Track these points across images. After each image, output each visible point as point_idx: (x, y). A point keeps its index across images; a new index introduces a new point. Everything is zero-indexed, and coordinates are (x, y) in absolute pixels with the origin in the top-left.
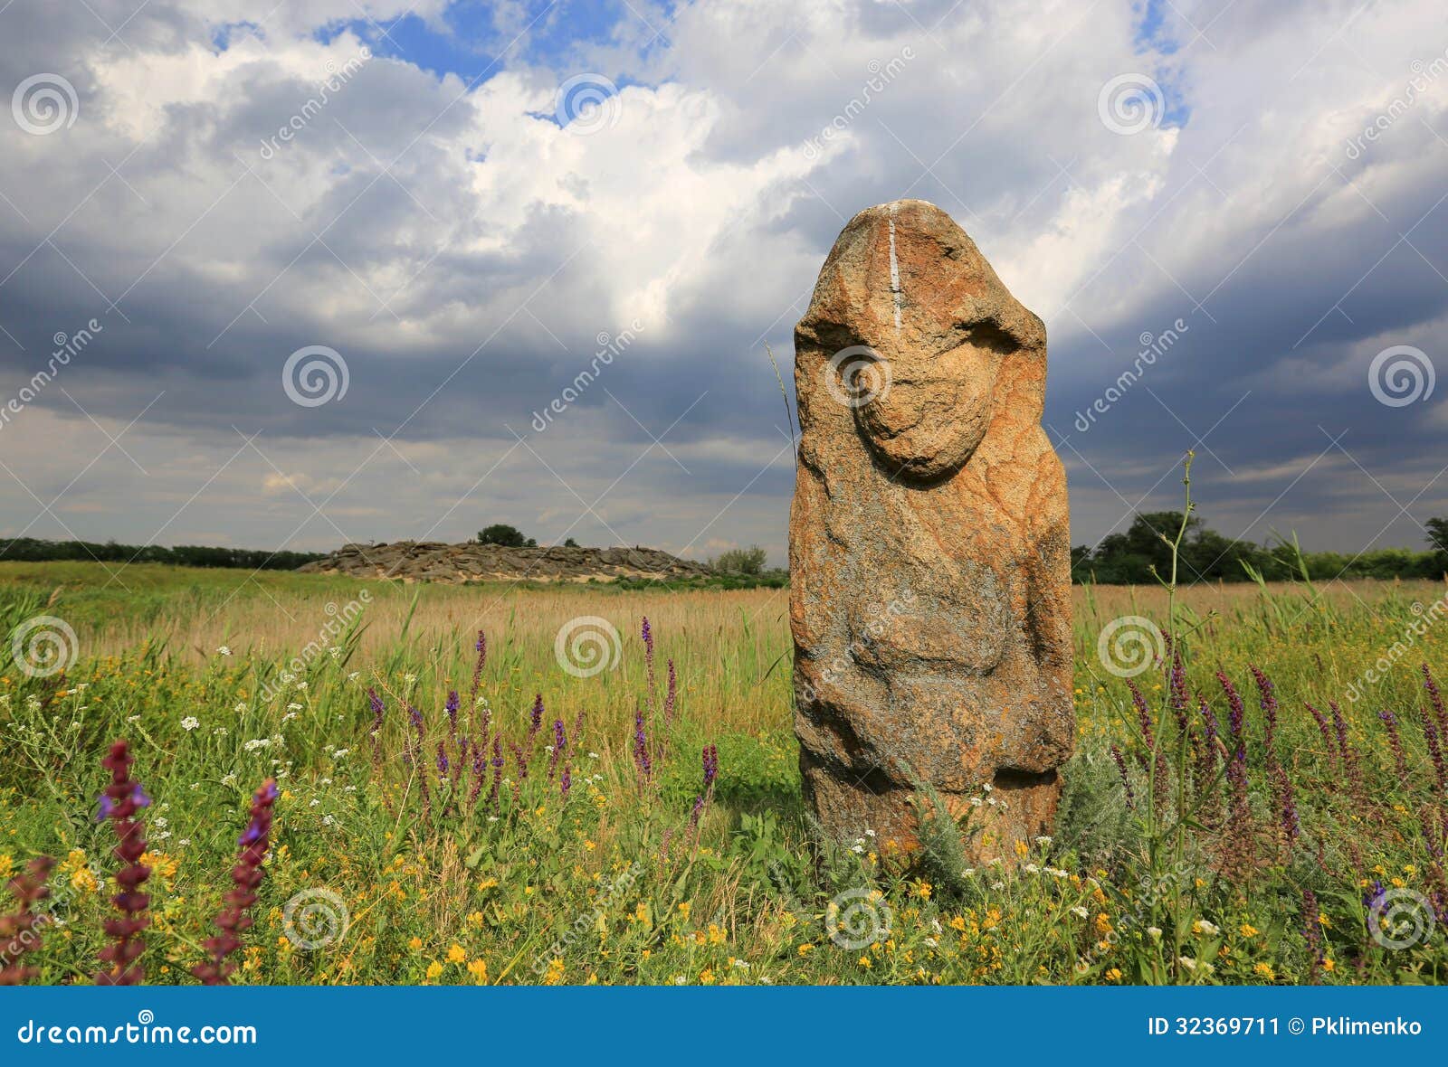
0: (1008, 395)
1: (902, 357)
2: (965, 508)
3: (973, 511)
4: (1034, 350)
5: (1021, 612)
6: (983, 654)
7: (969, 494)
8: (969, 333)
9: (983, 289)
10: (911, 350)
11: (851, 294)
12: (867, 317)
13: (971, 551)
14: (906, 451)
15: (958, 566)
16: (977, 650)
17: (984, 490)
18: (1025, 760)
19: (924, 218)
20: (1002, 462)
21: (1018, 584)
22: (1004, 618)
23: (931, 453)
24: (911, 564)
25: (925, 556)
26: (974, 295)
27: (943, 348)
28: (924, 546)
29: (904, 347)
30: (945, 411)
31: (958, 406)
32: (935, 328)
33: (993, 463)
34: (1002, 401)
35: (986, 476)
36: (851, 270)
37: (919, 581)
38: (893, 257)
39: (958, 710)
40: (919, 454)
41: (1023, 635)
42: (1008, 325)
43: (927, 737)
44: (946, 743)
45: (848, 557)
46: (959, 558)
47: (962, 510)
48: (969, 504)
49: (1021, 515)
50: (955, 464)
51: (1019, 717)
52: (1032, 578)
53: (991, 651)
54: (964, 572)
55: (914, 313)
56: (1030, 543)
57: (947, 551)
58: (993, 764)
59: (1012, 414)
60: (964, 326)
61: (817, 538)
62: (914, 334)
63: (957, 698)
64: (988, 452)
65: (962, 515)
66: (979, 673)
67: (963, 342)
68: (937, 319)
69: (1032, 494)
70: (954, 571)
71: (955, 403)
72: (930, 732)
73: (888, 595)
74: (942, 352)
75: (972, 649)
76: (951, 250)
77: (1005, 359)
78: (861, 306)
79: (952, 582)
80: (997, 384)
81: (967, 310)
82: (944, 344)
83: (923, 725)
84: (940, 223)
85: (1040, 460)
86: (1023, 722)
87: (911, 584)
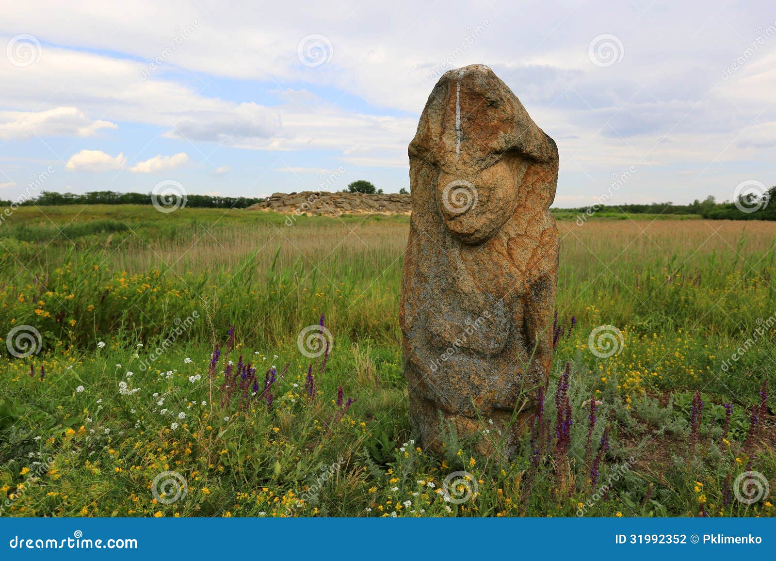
0: (528, 192)
1: (458, 173)
2: (493, 262)
3: (496, 264)
4: (548, 163)
5: (519, 323)
6: (491, 347)
7: (496, 254)
8: (500, 156)
9: (512, 128)
10: (464, 168)
11: (432, 131)
12: (441, 148)
13: (492, 287)
14: (458, 229)
15: (484, 297)
16: (488, 344)
17: (505, 252)
18: (509, 404)
19: (478, 81)
20: (519, 235)
21: (518, 308)
22: (508, 326)
23: (472, 231)
24: (459, 293)
25: (466, 289)
26: (506, 132)
27: (482, 167)
28: (467, 284)
29: (460, 166)
30: (483, 206)
31: (489, 203)
32: (479, 154)
33: (513, 235)
34: (524, 197)
35: (508, 244)
36: (434, 115)
37: (463, 303)
38: (458, 107)
39: (473, 376)
40: (465, 231)
41: (521, 336)
42: (528, 150)
43: (455, 389)
44: (465, 393)
45: (427, 286)
46: (485, 292)
47: (490, 263)
48: (495, 260)
49: (524, 268)
50: (486, 237)
51: (508, 382)
52: (526, 305)
53: (497, 346)
54: (486, 300)
55: (467, 144)
56: (527, 285)
57: (478, 287)
58: (490, 406)
59: (529, 204)
60: (497, 153)
61: (413, 273)
62: (466, 158)
63: (473, 370)
64: (512, 229)
65: (490, 266)
66: (488, 357)
67: (497, 162)
68: (480, 148)
69: (532, 256)
70: (481, 299)
71: (488, 201)
72: (457, 386)
73: (445, 309)
74: (482, 170)
75: (486, 344)
76: (493, 102)
77: (529, 168)
78: (437, 139)
79: (480, 305)
80: (521, 186)
81: (500, 142)
82: (483, 165)
83: (454, 382)
84: (488, 84)
85: (542, 234)
86: (510, 384)
87: (458, 304)
